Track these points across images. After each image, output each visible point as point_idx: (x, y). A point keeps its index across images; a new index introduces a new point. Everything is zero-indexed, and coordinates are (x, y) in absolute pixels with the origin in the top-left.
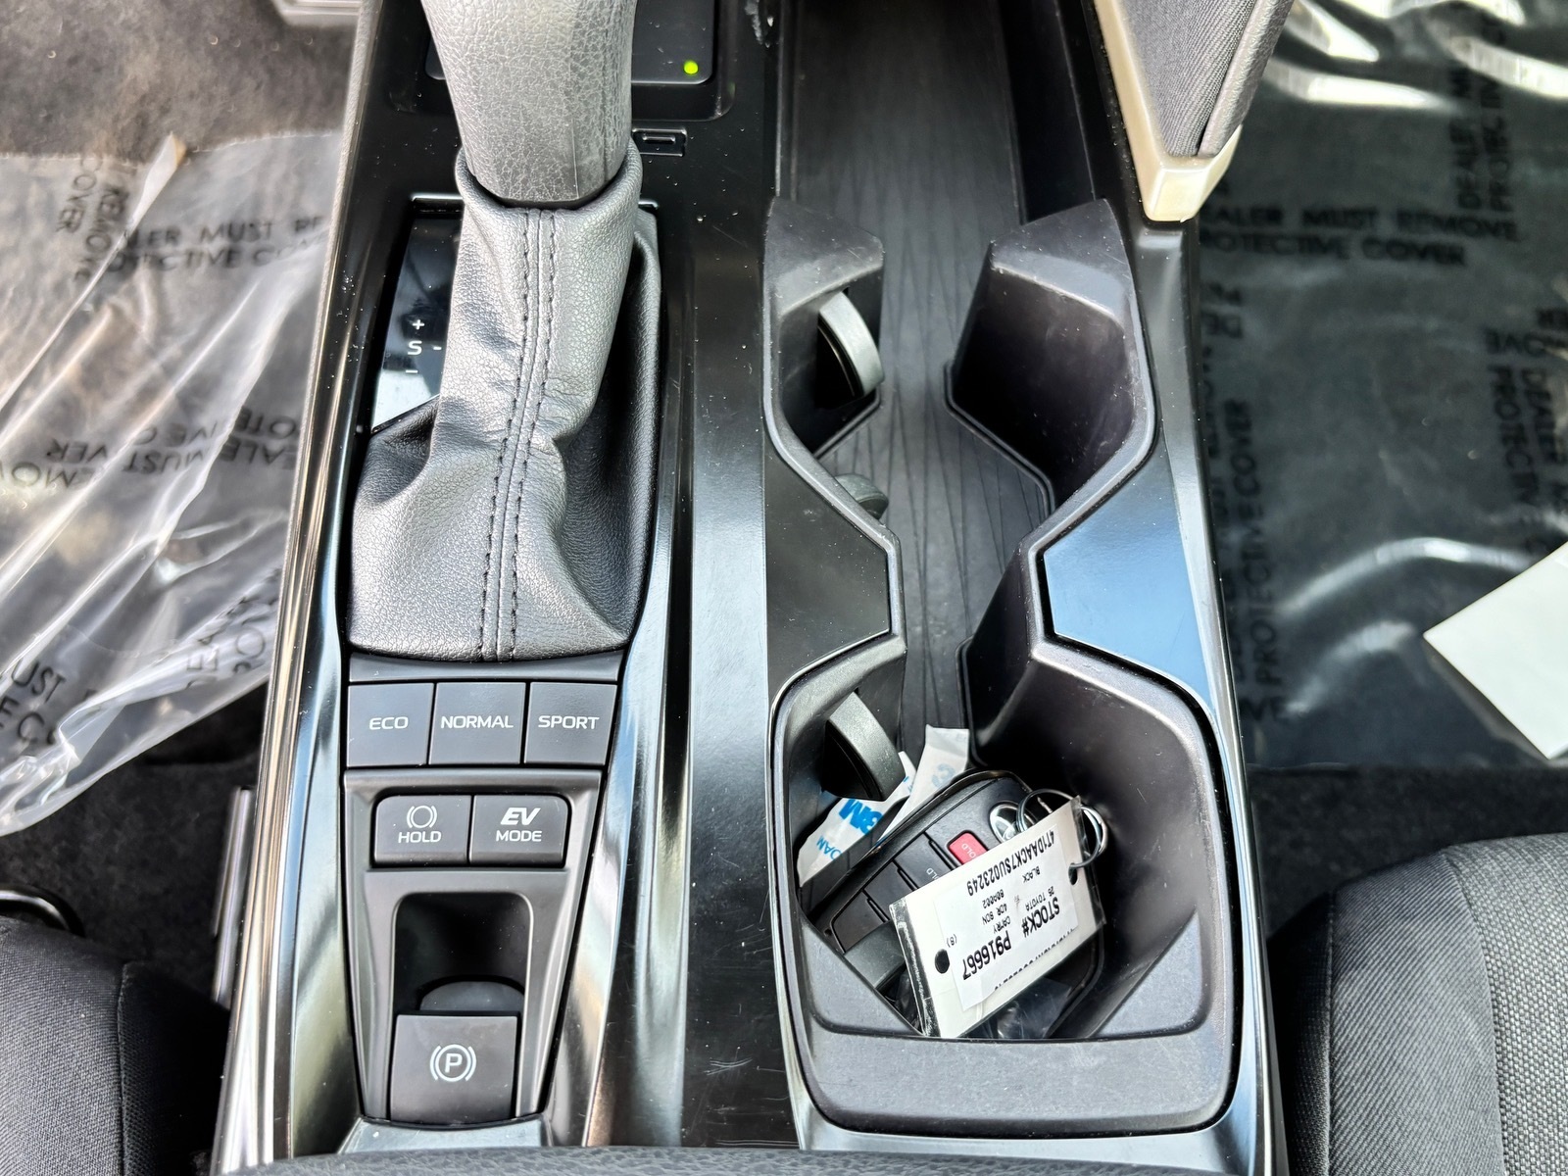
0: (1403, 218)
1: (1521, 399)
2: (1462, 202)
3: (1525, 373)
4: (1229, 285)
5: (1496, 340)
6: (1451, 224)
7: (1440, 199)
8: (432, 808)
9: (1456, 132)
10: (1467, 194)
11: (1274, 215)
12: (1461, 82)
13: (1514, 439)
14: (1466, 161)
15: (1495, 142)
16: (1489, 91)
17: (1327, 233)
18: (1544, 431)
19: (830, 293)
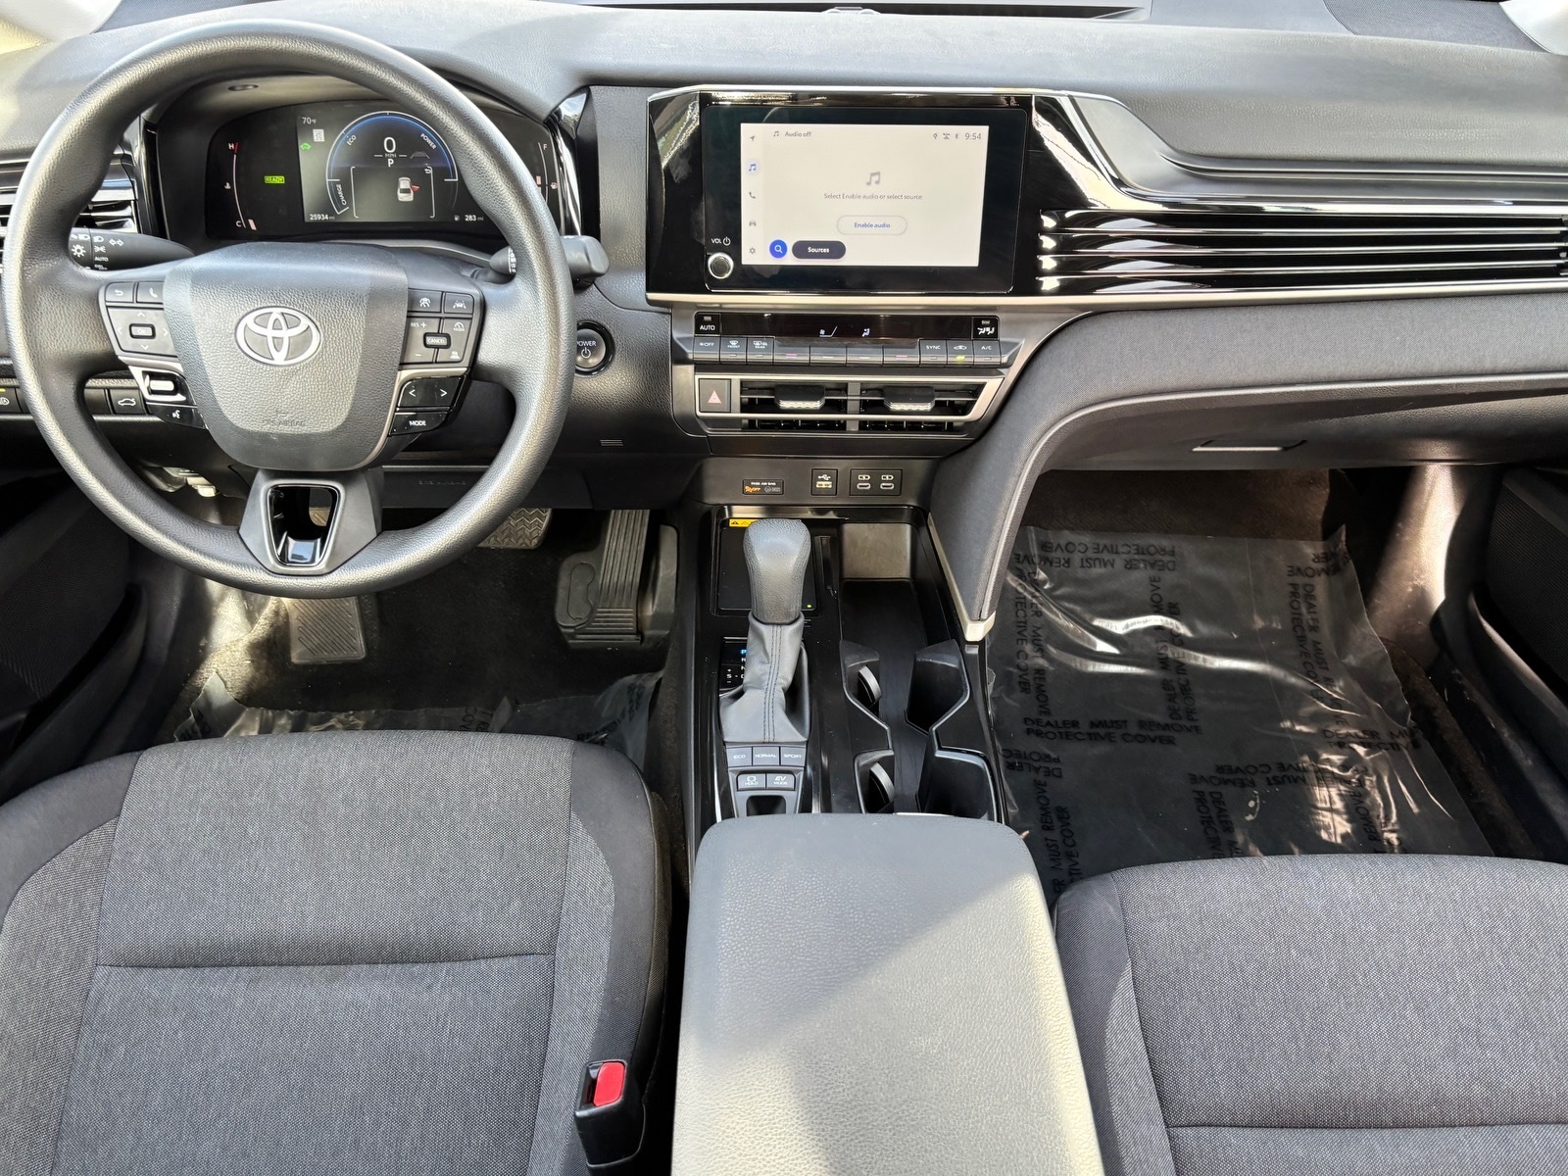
0: (1142, 724)
1: (1209, 804)
2: (1171, 716)
3: (1211, 793)
4: (1053, 755)
5: (1194, 779)
6: (1166, 727)
7: (1160, 717)
8: (754, 777)
9: (1165, 684)
10: (1173, 713)
11: (1075, 724)
12: (1164, 663)
13: (1207, 822)
14: (1171, 698)
15: (1185, 689)
16: (1181, 667)
17: (1102, 731)
18: (1223, 819)
19: (862, 665)
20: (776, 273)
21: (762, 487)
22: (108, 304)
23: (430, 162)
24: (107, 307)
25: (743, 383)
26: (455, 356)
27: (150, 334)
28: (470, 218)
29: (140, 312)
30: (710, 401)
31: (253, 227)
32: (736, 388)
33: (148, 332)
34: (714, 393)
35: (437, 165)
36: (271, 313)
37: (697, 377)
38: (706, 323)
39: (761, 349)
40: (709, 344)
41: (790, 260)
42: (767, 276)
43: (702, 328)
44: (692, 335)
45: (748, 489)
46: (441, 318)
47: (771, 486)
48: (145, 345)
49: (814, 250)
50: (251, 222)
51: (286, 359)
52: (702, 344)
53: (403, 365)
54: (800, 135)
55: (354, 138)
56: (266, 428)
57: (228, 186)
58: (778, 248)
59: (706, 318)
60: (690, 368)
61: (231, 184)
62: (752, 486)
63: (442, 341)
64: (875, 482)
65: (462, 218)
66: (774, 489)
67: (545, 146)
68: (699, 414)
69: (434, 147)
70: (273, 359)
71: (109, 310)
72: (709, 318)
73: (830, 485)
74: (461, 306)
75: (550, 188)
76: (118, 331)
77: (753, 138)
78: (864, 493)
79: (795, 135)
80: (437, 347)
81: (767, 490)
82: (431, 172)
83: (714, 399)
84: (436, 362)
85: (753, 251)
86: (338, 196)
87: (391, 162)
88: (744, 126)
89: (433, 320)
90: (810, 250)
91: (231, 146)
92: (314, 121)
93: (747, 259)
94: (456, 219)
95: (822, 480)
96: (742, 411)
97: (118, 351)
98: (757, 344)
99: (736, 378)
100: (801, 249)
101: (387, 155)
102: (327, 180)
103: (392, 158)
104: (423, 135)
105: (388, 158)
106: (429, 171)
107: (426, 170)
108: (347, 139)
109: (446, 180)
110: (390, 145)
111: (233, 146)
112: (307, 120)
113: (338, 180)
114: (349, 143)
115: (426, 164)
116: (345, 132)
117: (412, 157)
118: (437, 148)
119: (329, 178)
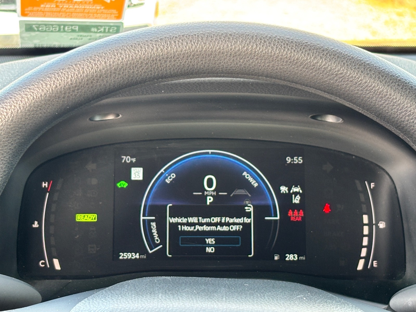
23: (251, 200)
28: (291, 257)
31: (57, 266)
35: (257, 203)
50: (56, 263)
55: (173, 176)
57: (36, 225)
61: (40, 223)
65: (283, 257)
67: (372, 185)
69: (256, 185)
75: (377, 227)
82: (251, 209)
86: (152, 234)
87: (210, 200)
91: (45, 185)
92: (134, 160)
94: (276, 258)
101: (206, 193)
102: (142, 218)
103: (211, 195)
104: (245, 174)
105: (207, 195)
106: (250, 209)
107: (246, 208)
108: (167, 178)
109: (266, 218)
110: (210, 183)
111: (46, 185)
112: (127, 159)
113: (154, 218)
114: (168, 181)
115: (247, 202)
116: (165, 170)
117: (231, 195)
118: (259, 186)
119: (143, 216)
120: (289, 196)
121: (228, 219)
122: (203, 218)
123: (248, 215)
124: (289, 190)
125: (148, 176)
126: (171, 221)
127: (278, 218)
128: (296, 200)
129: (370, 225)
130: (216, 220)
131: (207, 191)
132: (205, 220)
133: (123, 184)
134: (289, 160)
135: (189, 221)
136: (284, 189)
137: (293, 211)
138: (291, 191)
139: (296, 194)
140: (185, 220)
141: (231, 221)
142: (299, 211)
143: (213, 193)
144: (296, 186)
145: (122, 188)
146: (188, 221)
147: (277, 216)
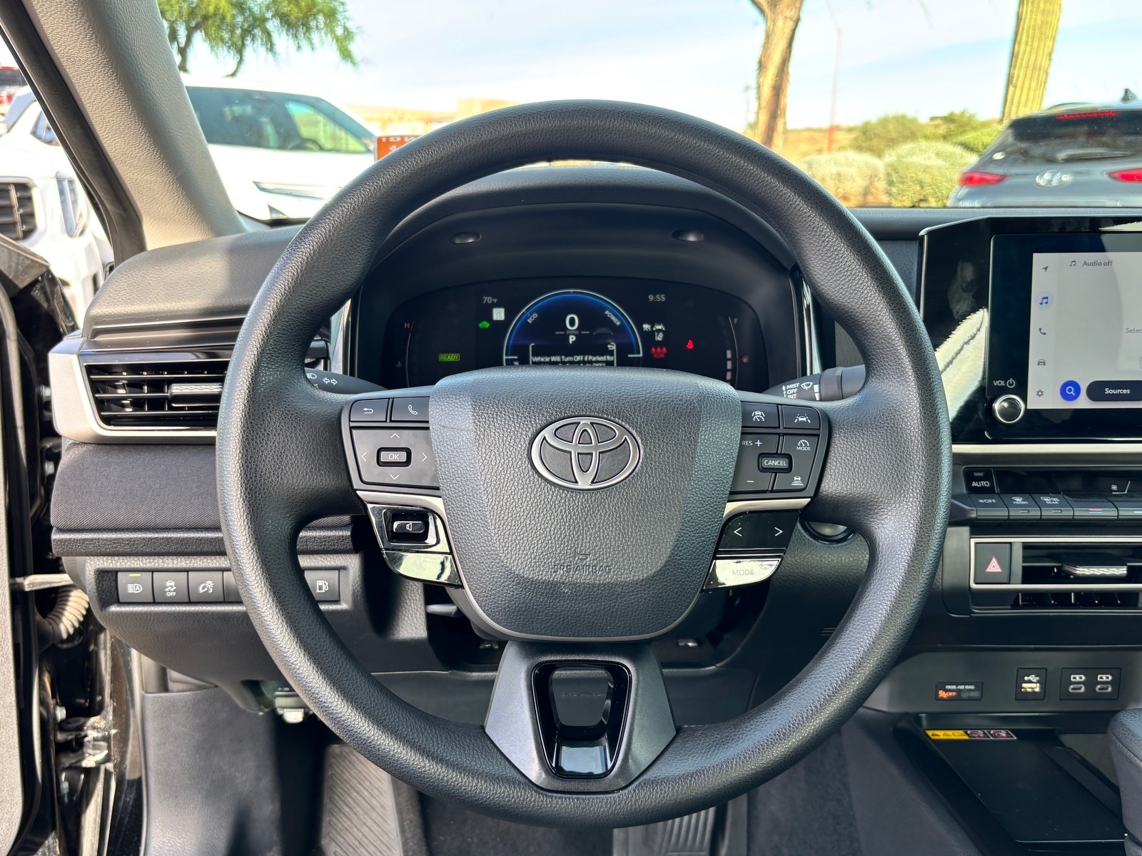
20: (1067, 417)
21: (958, 691)
22: (352, 424)
23: (614, 338)
24: (351, 428)
25: (1026, 547)
26: (797, 482)
27: (404, 459)
29: (395, 434)
30: (988, 570)
32: (1018, 554)
33: (401, 457)
34: (994, 560)
35: (619, 340)
36: (578, 423)
37: (973, 541)
38: (979, 479)
39: (1053, 506)
40: (990, 501)
41: (1083, 403)
42: (1057, 421)
43: (974, 484)
44: (964, 491)
45: (942, 694)
46: (779, 434)
47: (970, 690)
48: (394, 475)
49: (1112, 392)
51: (593, 482)
52: (981, 501)
53: (734, 495)
54: (1100, 264)
55: (535, 316)
56: (559, 575)
57: (399, 364)
58: (1070, 390)
59: (976, 474)
60: (965, 530)
61: (403, 362)
62: (947, 691)
63: (782, 463)
64: (1090, 683)
66: (972, 694)
67: (736, 320)
68: (974, 586)
69: (618, 323)
70: (576, 482)
71: (354, 432)
72: (981, 474)
73: (1037, 688)
74: (804, 419)
75: (741, 362)
76: (362, 457)
77: (1046, 268)
78: (1077, 697)
79: (1095, 264)
80: (775, 471)
81: (964, 695)
82: (614, 348)
83: (994, 567)
84: (772, 491)
85: (1040, 393)
87: (572, 339)
88: (1036, 256)
89: (769, 437)
90: (1108, 391)
91: (407, 325)
92: (495, 300)
93: (1035, 403)
95: (1030, 682)
96: (1023, 582)
97: (356, 483)
98: (1047, 500)
99: (1018, 541)
100: (1097, 390)
101: (568, 332)
102: (505, 357)
103: (574, 334)
104: (607, 312)
105: (569, 335)
106: (612, 347)
107: (609, 346)
108: (528, 317)
109: (630, 356)
110: (572, 323)
111: (409, 325)
112: (488, 300)
113: (516, 357)
114: (530, 321)
115: (610, 340)
116: (527, 310)
117: (595, 334)
118: (622, 325)
119: (506, 355)
120: (651, 334)
121: (590, 358)
122: (566, 356)
123: (611, 353)
124: (652, 327)
125: (510, 316)
126: (534, 360)
127: (641, 355)
128: (659, 337)
129: (733, 359)
130: (579, 358)
131: (569, 330)
132: (568, 359)
133: (485, 325)
134: (651, 298)
135: (552, 360)
136: (646, 327)
137: (656, 348)
138: (654, 329)
139: (659, 331)
140: (548, 359)
141: (594, 359)
142: (661, 348)
143: (575, 332)
144: (659, 324)
145: (484, 329)
146: (550, 360)
147: (639, 353)
